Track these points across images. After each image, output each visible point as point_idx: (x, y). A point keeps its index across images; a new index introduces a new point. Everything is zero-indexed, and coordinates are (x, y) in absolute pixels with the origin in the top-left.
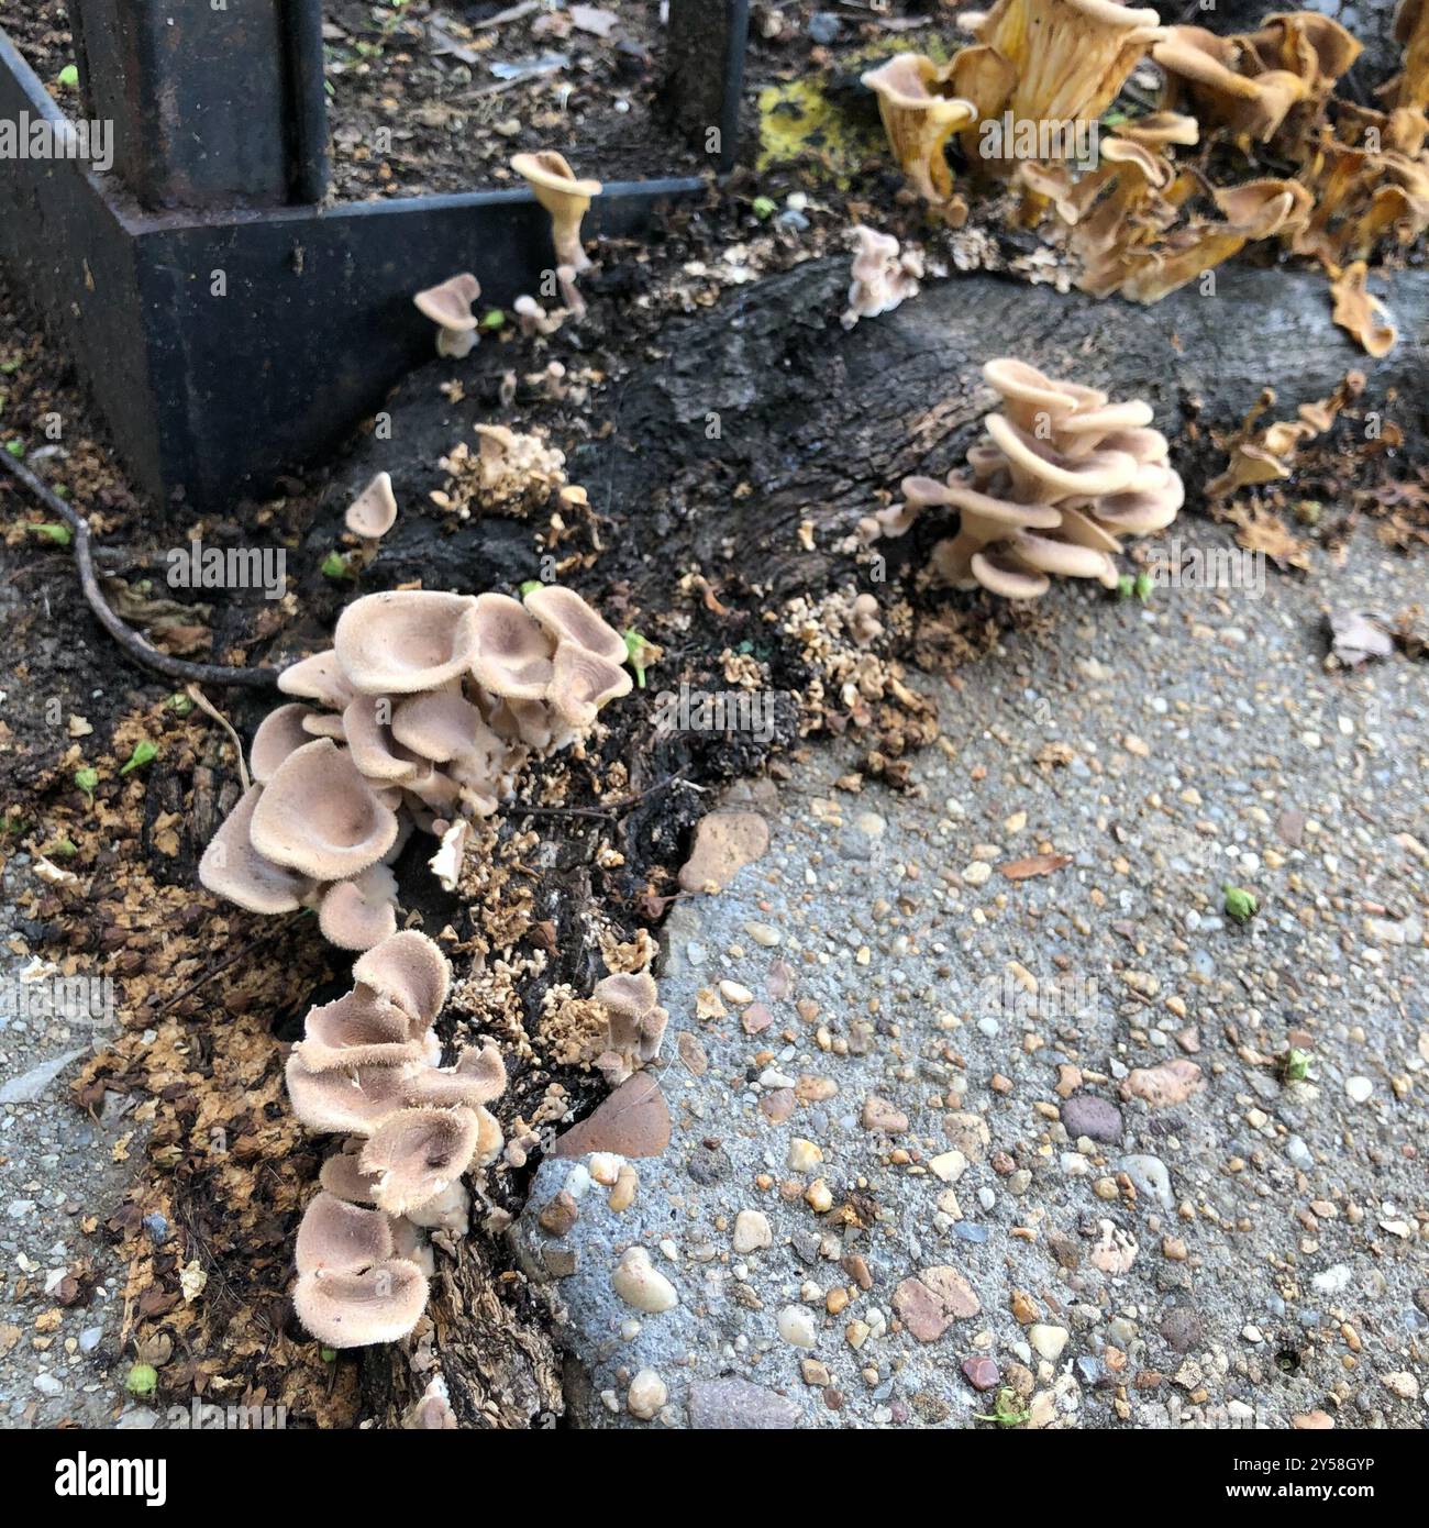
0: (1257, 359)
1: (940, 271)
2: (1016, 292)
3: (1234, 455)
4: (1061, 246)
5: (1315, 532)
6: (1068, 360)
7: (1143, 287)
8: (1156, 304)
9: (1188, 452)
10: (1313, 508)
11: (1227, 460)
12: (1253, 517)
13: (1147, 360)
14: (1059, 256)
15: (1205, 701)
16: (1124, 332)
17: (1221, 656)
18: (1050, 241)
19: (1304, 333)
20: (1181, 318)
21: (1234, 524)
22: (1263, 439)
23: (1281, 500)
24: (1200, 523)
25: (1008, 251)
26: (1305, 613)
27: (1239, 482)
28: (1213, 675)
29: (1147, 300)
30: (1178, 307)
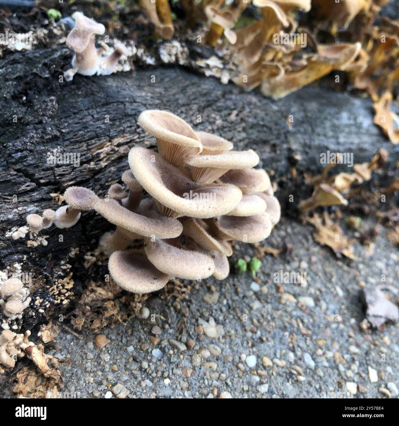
0: (333, 137)
1: (150, 61)
2: (195, 79)
3: (316, 188)
4: (227, 58)
5: (357, 235)
6: (219, 122)
7: (273, 89)
8: (280, 100)
9: (290, 184)
10: (357, 221)
11: (312, 190)
12: (324, 223)
13: (270, 129)
14: (224, 64)
15: (283, 357)
16: (258, 111)
17: (298, 317)
18: (220, 54)
19: (359, 126)
20: (294, 109)
21: (313, 226)
22: (333, 181)
23: (340, 214)
24: (294, 224)
25: (193, 55)
26: (349, 287)
27: (317, 204)
28: (291, 333)
29: (275, 97)
30: (292, 103)
